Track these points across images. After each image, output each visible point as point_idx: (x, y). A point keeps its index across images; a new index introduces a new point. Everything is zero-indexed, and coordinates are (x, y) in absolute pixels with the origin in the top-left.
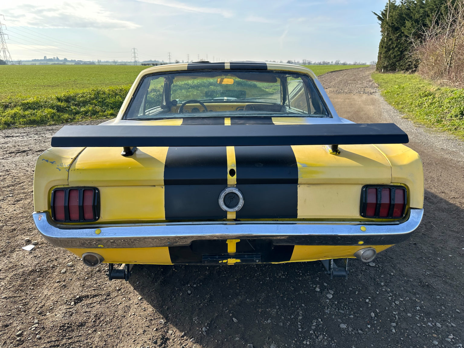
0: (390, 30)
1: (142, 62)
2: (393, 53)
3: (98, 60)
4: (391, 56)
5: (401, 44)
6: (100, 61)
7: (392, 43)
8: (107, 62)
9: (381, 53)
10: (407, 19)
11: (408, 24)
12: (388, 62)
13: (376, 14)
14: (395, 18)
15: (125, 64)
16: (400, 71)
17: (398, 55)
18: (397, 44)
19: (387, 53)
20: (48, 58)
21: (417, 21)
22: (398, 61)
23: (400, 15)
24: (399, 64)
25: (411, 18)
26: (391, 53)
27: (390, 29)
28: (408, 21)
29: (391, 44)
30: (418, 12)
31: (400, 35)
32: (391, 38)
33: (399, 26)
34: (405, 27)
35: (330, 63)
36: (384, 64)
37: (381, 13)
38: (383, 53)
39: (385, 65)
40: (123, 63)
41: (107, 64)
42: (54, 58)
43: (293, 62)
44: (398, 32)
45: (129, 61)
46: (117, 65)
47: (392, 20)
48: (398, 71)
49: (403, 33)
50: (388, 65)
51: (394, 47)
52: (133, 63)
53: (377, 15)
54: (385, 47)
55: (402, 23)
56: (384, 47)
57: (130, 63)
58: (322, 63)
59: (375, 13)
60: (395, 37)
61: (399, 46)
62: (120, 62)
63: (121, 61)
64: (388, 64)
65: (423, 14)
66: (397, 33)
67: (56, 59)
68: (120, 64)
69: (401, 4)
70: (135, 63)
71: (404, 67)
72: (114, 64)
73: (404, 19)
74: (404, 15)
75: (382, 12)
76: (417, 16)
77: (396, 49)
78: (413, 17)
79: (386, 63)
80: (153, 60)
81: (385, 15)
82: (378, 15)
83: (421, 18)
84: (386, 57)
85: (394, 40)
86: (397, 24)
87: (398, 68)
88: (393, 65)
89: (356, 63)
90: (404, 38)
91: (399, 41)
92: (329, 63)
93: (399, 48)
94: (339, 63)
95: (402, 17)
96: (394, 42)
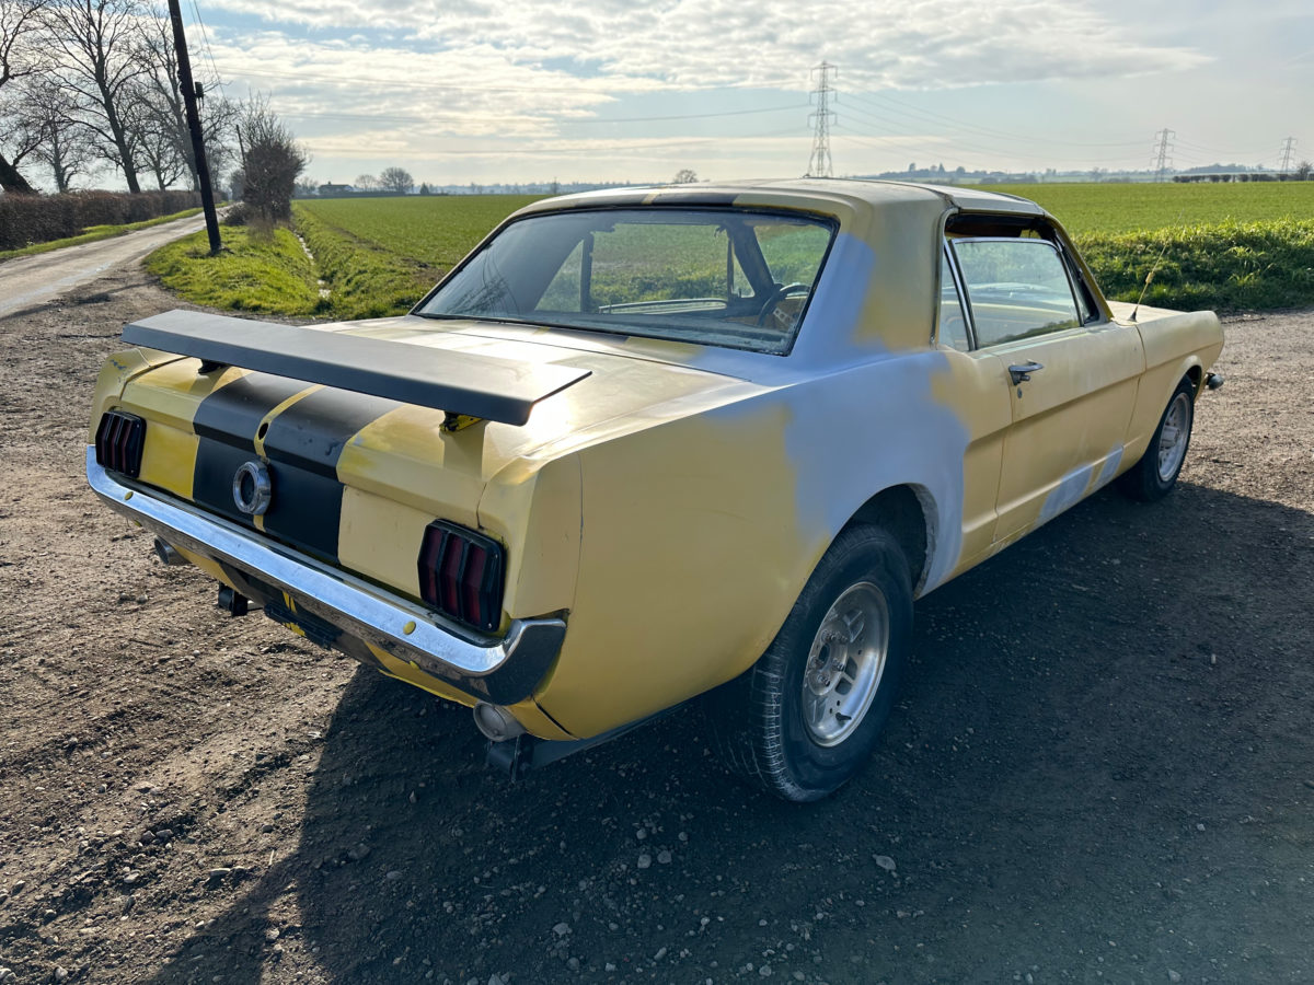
1: (1186, 172)
3: (1049, 170)
6: (1055, 171)
8: (1074, 174)
15: (1126, 181)
20: (918, 168)
40: (1120, 178)
41: (1071, 180)
42: (934, 167)
45: (1144, 170)
46: (1102, 182)
52: (1153, 177)
57: (1144, 177)
62: (1114, 174)
63: (1116, 171)
67: (937, 169)
68: (1109, 178)
70: (1159, 176)
72: (1093, 180)
80: (1224, 164)
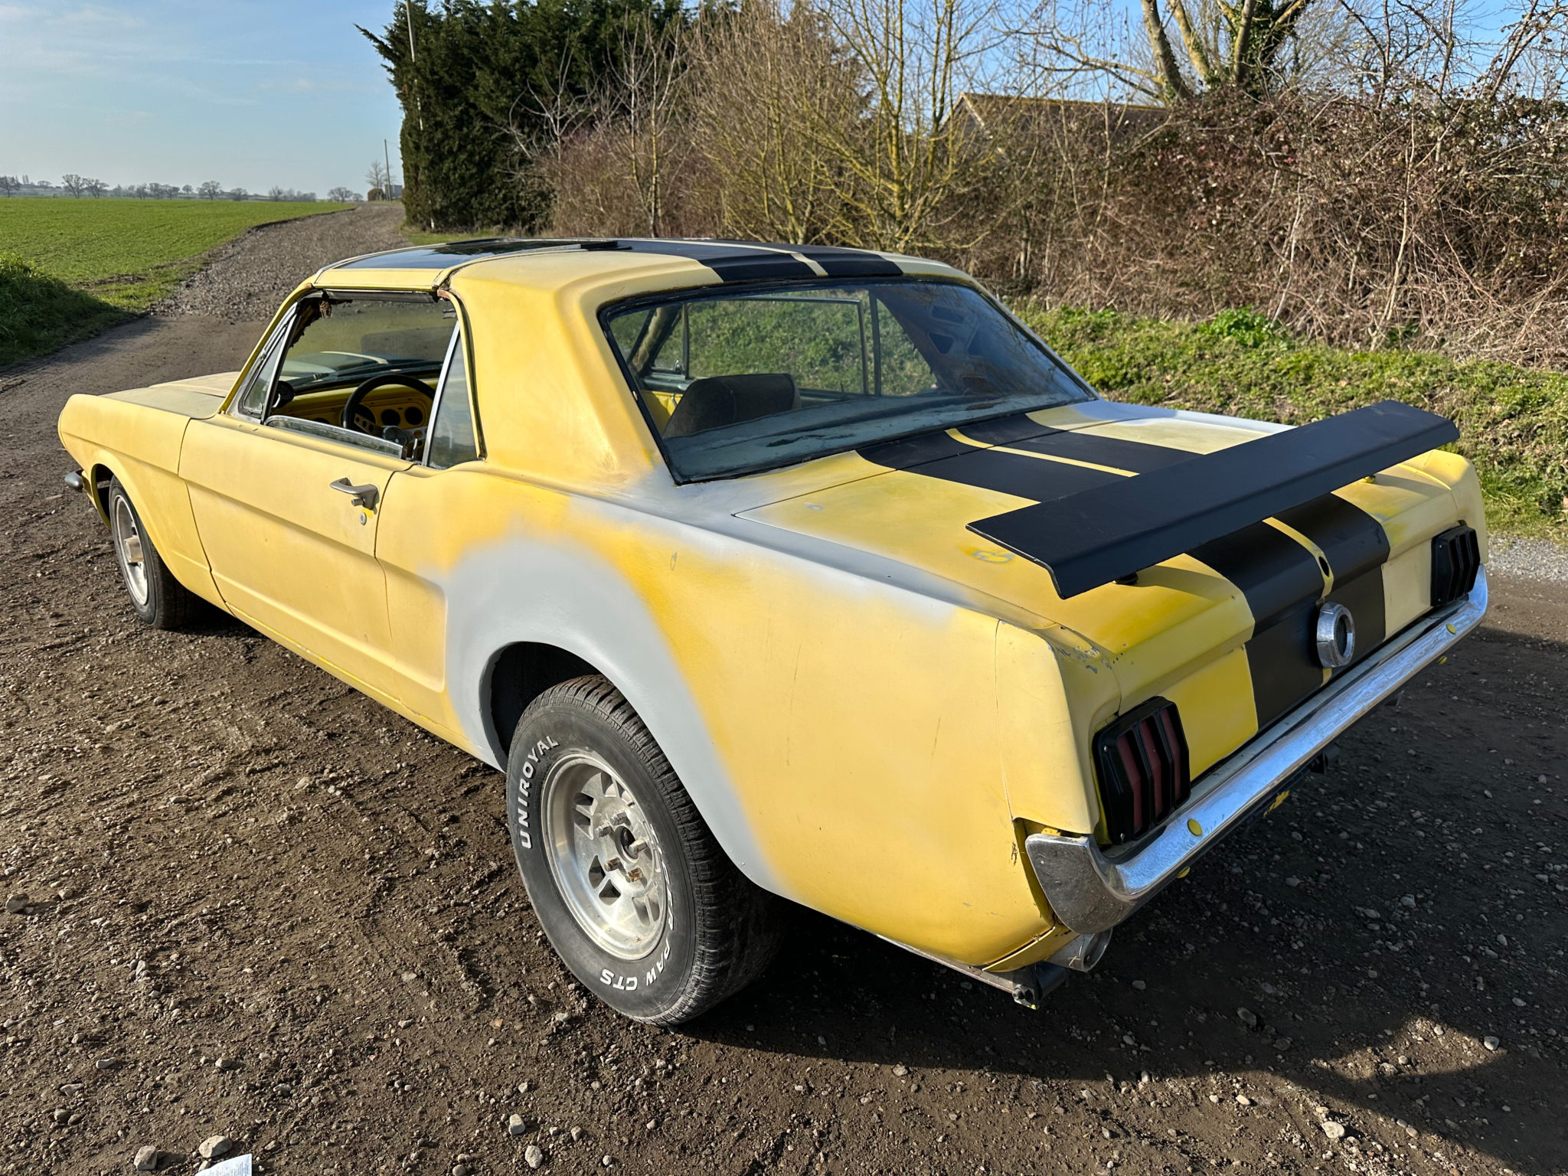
0: (432, 95)
2: (455, 169)
4: (452, 178)
5: (473, 140)
7: (446, 136)
9: (417, 168)
10: (476, 64)
11: (484, 78)
12: (445, 196)
13: (372, 37)
14: (439, 57)
16: (489, 226)
17: (472, 175)
18: (460, 139)
19: (437, 168)
21: (507, 73)
22: (475, 195)
23: (454, 49)
24: (481, 204)
25: (486, 60)
26: (449, 169)
27: (431, 92)
28: (480, 69)
29: (443, 141)
30: (505, 44)
31: (465, 112)
32: (439, 119)
33: (458, 84)
34: (476, 88)
35: (181, 191)
36: (434, 202)
37: (386, 33)
38: (424, 168)
39: (438, 206)
43: (21, 181)
44: (456, 101)
47: (433, 64)
48: (482, 226)
49: (474, 106)
50: (447, 207)
51: (455, 150)
53: (376, 40)
54: (427, 149)
55: (463, 74)
56: (423, 149)
58: (147, 190)
59: (366, 32)
60: (450, 117)
61: (469, 147)
64: (444, 204)
65: (521, 53)
66: (455, 106)
69: (445, 13)
71: (498, 214)
73: (469, 63)
74: (466, 51)
75: (391, 31)
76: (505, 58)
77: (463, 157)
78: (493, 58)
79: (440, 202)
81: (403, 43)
82: (379, 38)
83: (517, 66)
84: (435, 182)
85: (448, 127)
86: (451, 76)
87: (480, 216)
88: (464, 208)
89: (279, 193)
90: (478, 124)
91: (465, 130)
92: (176, 189)
93: (471, 154)
94: (217, 190)
95: (457, 55)
96: (451, 133)
